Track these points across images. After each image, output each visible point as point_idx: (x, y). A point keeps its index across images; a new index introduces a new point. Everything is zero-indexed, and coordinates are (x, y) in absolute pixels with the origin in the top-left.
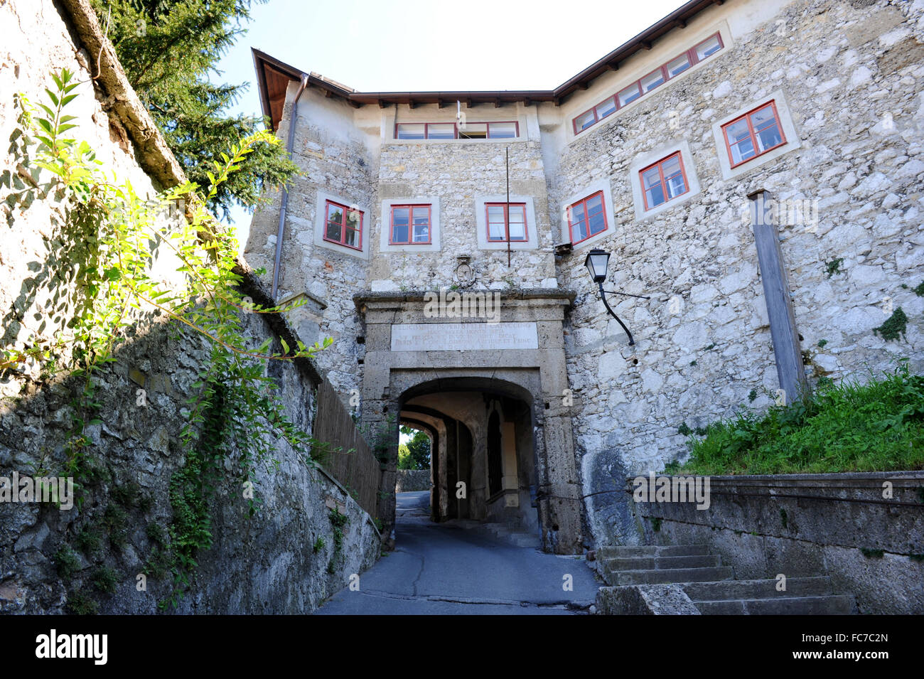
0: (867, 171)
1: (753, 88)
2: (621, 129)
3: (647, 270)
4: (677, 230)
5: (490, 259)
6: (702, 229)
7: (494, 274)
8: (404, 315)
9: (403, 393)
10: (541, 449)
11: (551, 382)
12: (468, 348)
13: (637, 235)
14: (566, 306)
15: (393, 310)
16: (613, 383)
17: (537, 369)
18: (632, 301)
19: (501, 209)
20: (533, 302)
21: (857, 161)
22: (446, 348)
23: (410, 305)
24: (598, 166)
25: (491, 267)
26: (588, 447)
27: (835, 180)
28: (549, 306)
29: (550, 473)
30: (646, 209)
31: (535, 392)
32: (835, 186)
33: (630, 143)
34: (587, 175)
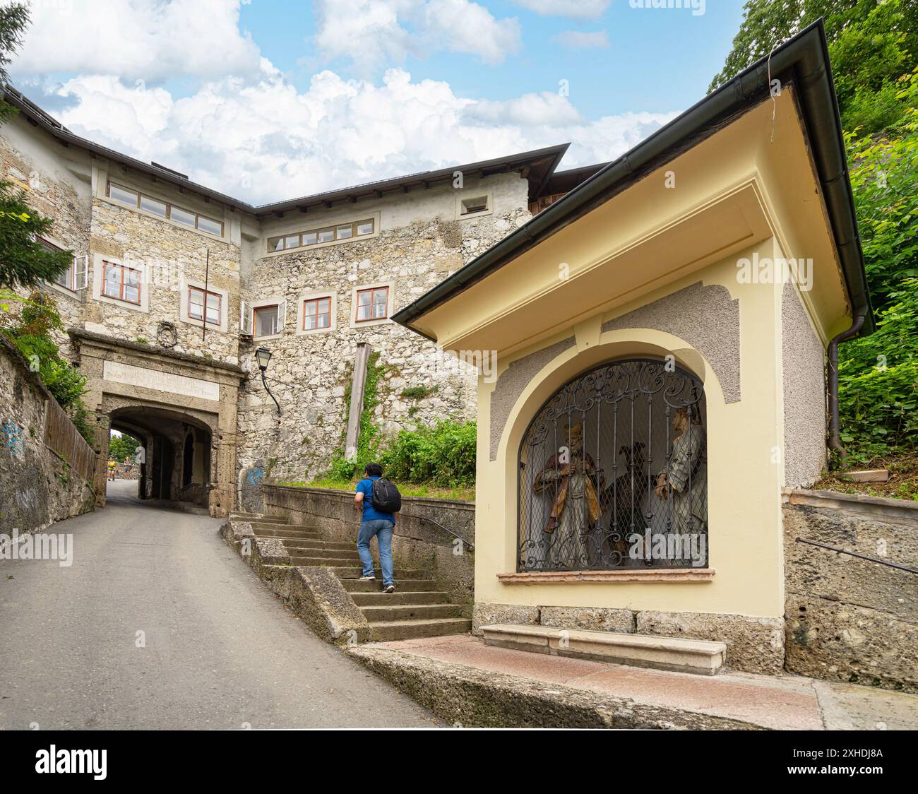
0: (417, 350)
1: (382, 272)
2: (299, 263)
3: (296, 369)
4: (318, 349)
5: (190, 331)
6: (331, 354)
7: (191, 343)
8: (115, 356)
9: (113, 411)
10: (214, 462)
11: (226, 424)
12: (167, 390)
13: (295, 344)
14: (242, 378)
15: (105, 349)
16: (264, 432)
17: (217, 414)
18: (283, 387)
19: (202, 294)
20: (218, 371)
21: (415, 343)
22: (150, 387)
23: (121, 350)
24: (279, 285)
25: (190, 337)
26: (244, 465)
27: (402, 349)
28: (230, 376)
29: (218, 476)
30: (304, 329)
31: (213, 428)
32: (401, 353)
33: (303, 277)
34: (271, 289)
